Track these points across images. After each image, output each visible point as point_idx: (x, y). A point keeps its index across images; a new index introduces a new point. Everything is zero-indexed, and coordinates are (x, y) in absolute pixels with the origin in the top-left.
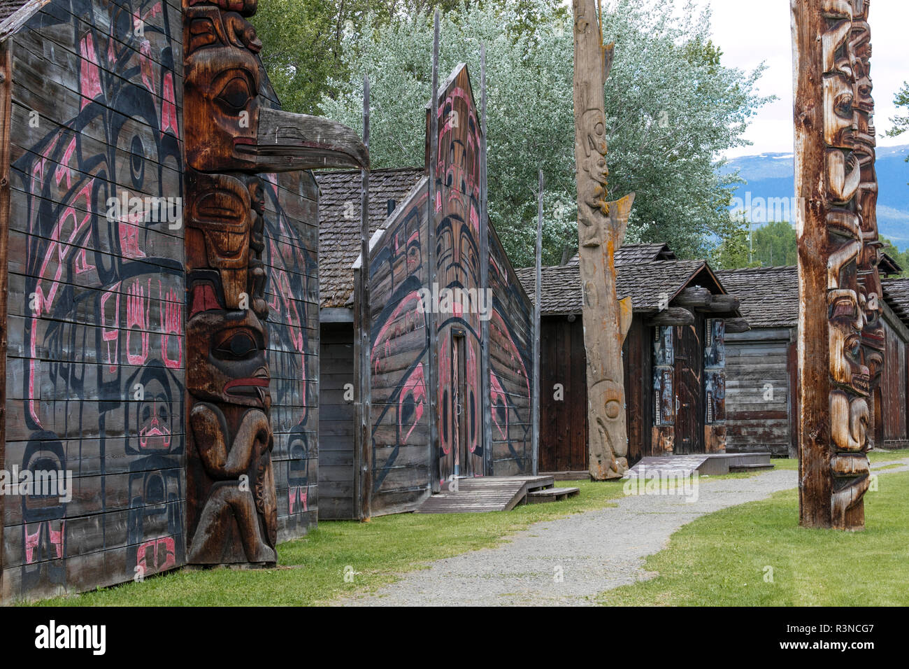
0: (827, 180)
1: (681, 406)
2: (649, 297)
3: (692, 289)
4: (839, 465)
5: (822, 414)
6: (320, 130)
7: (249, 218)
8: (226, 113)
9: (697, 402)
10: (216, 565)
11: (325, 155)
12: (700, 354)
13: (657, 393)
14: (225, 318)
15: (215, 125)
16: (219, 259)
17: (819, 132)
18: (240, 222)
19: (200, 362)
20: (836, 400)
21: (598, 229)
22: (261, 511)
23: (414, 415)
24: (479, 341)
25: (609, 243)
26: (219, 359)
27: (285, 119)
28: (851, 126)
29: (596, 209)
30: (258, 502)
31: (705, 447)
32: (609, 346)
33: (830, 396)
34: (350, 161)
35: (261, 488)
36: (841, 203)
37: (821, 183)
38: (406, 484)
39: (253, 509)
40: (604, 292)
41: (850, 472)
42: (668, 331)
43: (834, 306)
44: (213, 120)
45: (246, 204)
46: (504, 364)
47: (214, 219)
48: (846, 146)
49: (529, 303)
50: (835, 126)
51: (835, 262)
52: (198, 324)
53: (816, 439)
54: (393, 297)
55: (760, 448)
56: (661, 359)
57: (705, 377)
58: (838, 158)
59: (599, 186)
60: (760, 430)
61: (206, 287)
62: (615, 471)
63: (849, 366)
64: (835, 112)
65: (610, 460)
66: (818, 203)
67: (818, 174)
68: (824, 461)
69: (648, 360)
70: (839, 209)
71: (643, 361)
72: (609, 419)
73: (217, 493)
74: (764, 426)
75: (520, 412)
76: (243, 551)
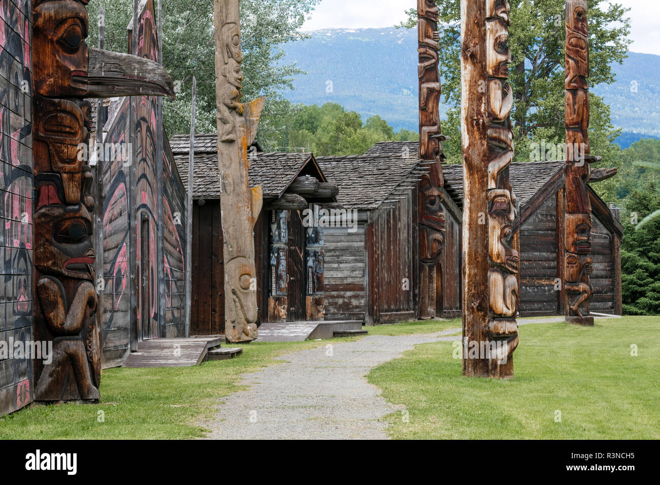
0: (488, 102)
1: (290, 279)
2: (268, 185)
3: (303, 178)
4: (495, 327)
5: (483, 287)
6: (137, 66)
7: (83, 132)
8: (65, 51)
9: (300, 276)
10: (57, 402)
11: (141, 86)
12: (303, 234)
13: (273, 268)
14: (65, 211)
15: (57, 61)
16: (61, 165)
17: (482, 65)
18: (76, 136)
19: (45, 245)
20: (494, 277)
21: (234, 127)
22: (90, 360)
23: (121, 286)
24: (156, 223)
25: (244, 139)
26: (59, 242)
27: (109, 57)
28: (507, 60)
29: (233, 109)
30: (89, 353)
31: (306, 316)
32: (243, 227)
33: (489, 273)
34: (160, 91)
35: (90, 342)
36: (498, 121)
37: (483, 105)
38: (117, 343)
39: (86, 358)
40: (239, 181)
41: (504, 333)
42: (284, 215)
43: (493, 202)
44: (56, 57)
45: (81, 123)
46: (169, 243)
47: (56, 134)
48: (503, 76)
49: (184, 191)
50: (495, 61)
51: (494, 167)
52: (44, 215)
53: (477, 307)
54: (111, 188)
55: (340, 316)
56: (277, 238)
57: (307, 254)
58: (497, 86)
59: (235, 90)
60: (340, 301)
61: (50, 186)
62: (247, 335)
63: (504, 250)
64: (495, 49)
65: (243, 325)
66: (481, 120)
67: (481, 98)
68: (484, 324)
69: (266, 239)
70: (497, 125)
71: (262, 240)
72: (242, 290)
73: (59, 345)
74: (343, 297)
75: (179, 283)
76: (77, 391)
